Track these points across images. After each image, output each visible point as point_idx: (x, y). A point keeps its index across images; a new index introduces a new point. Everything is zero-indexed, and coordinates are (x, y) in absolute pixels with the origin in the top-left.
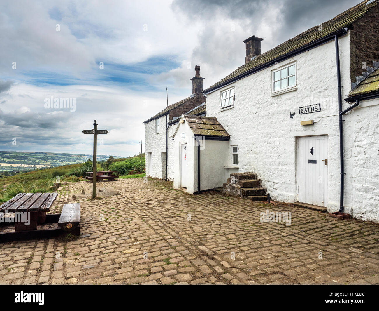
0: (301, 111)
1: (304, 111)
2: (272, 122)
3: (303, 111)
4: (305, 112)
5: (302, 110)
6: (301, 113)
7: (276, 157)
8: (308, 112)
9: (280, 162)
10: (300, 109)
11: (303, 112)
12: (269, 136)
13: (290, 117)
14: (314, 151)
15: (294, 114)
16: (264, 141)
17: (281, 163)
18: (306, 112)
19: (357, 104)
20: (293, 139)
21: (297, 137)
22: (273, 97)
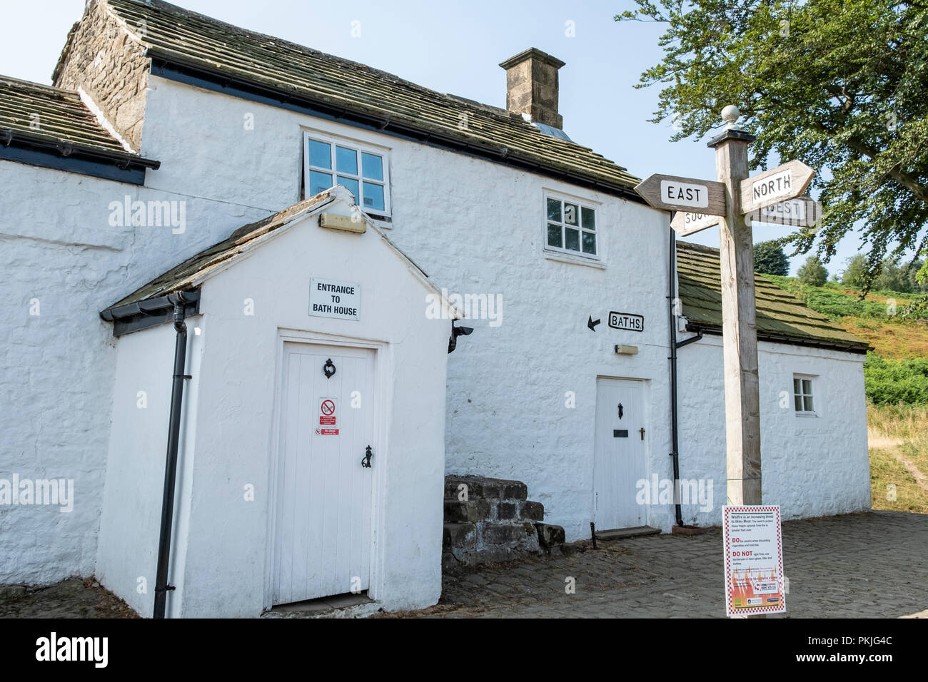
0: (613, 320)
1: (618, 321)
2: (543, 326)
5: (615, 319)
6: (611, 324)
7: (551, 423)
8: (624, 327)
9: (560, 437)
10: (612, 315)
11: (616, 324)
12: (533, 363)
13: (588, 326)
14: (624, 410)
15: (598, 322)
16: (516, 376)
17: (563, 439)
18: (620, 326)
19: (699, 337)
20: (594, 380)
21: (599, 377)
22: (548, 259)
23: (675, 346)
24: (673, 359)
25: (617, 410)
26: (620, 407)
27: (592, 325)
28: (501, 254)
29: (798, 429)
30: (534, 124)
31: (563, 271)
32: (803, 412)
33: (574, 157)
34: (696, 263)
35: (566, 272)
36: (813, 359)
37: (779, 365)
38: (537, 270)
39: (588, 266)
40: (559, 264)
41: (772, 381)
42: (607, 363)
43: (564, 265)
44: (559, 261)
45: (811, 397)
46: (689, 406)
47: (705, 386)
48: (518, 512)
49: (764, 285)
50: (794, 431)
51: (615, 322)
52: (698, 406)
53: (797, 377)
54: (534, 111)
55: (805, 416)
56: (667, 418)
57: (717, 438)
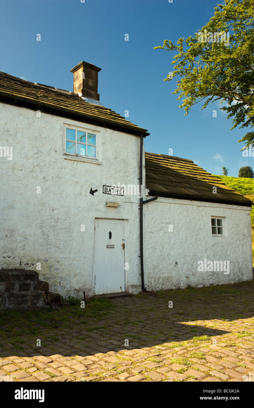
0: (105, 190)
3: (107, 190)
4: (109, 192)
6: (104, 192)
8: (112, 193)
9: (72, 249)
10: (105, 187)
11: (107, 192)
13: (90, 193)
14: (113, 235)
15: (96, 191)
19: (156, 199)
20: (93, 220)
21: (96, 218)
22: (65, 159)
23: (142, 203)
24: (141, 209)
25: (108, 235)
26: (110, 233)
27: (92, 192)
28: (36, 156)
29: (213, 242)
30: (83, 98)
31: (75, 165)
32: (217, 235)
33: (95, 111)
34: (171, 165)
35: (77, 166)
36: (222, 209)
37: (203, 212)
38: (59, 164)
39: (90, 163)
40: (72, 162)
41: (199, 220)
42: (102, 212)
43: (76, 162)
44: (73, 160)
45: (222, 228)
46: (150, 232)
47: (160, 222)
48: (32, 288)
49: (206, 175)
50: (211, 244)
51: (106, 191)
52: (156, 232)
53: (213, 218)
54: (83, 92)
55: (218, 237)
56: (137, 238)
57: (167, 248)
